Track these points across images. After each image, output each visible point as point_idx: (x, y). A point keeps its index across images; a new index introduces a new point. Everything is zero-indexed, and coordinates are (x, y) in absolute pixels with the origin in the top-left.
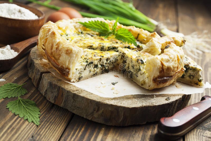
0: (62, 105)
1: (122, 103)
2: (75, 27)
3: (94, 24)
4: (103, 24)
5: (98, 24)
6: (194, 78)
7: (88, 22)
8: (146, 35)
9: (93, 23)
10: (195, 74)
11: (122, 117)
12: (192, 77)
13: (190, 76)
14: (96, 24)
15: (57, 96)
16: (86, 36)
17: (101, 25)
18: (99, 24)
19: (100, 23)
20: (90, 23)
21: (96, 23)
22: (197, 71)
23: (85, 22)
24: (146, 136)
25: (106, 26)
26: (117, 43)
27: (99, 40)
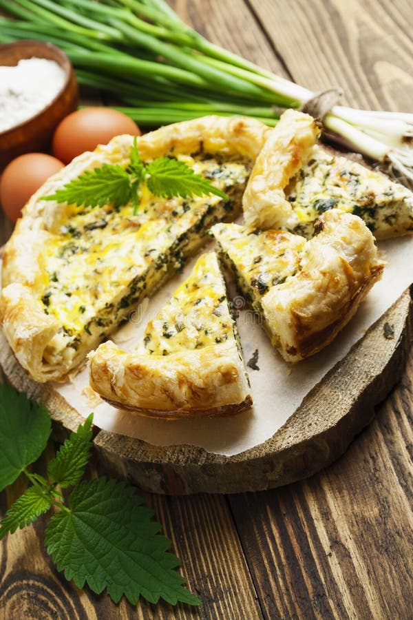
0: (188, 491)
1: (311, 424)
2: (46, 228)
3: (82, 185)
4: (104, 173)
5: (92, 180)
6: (400, 218)
7: (63, 188)
8: (222, 136)
9: (79, 185)
10: (398, 211)
11: (328, 448)
12: (393, 220)
13: (387, 220)
14: (86, 182)
15: (164, 480)
16: (91, 240)
17: (101, 178)
18: (94, 177)
19: (94, 173)
20: (70, 189)
21: (86, 180)
22: (399, 203)
23: (57, 192)
24: (400, 454)
25: (115, 171)
26: (175, 214)
27: (128, 231)
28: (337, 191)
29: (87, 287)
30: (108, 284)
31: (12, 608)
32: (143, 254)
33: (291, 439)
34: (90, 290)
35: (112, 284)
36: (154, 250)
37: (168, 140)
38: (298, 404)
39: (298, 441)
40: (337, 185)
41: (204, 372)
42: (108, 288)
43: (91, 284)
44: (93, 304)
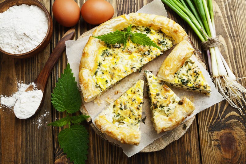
2: (99, 42)
26: (144, 54)
27: (127, 53)
28: (190, 78)
29: (110, 72)
30: (117, 75)
31: (63, 159)
32: (131, 67)
33: (146, 150)
34: (111, 74)
35: (118, 75)
36: (135, 68)
37: (150, 23)
38: (152, 142)
39: (148, 151)
40: (191, 76)
41: (129, 140)
42: (117, 77)
43: (112, 72)
44: (111, 81)
